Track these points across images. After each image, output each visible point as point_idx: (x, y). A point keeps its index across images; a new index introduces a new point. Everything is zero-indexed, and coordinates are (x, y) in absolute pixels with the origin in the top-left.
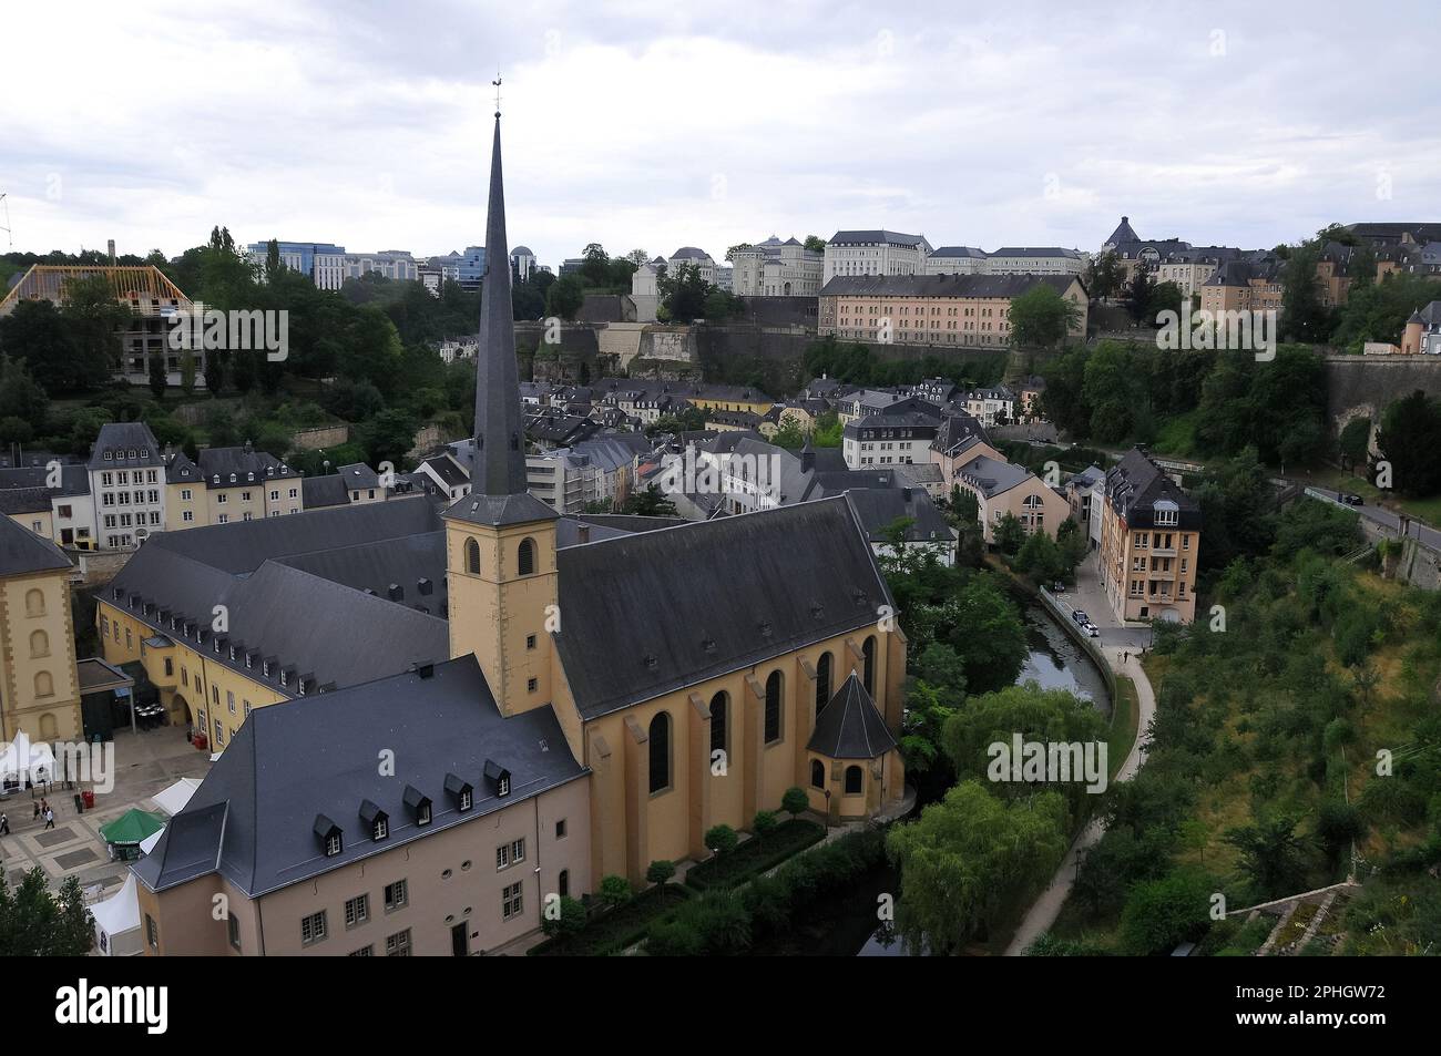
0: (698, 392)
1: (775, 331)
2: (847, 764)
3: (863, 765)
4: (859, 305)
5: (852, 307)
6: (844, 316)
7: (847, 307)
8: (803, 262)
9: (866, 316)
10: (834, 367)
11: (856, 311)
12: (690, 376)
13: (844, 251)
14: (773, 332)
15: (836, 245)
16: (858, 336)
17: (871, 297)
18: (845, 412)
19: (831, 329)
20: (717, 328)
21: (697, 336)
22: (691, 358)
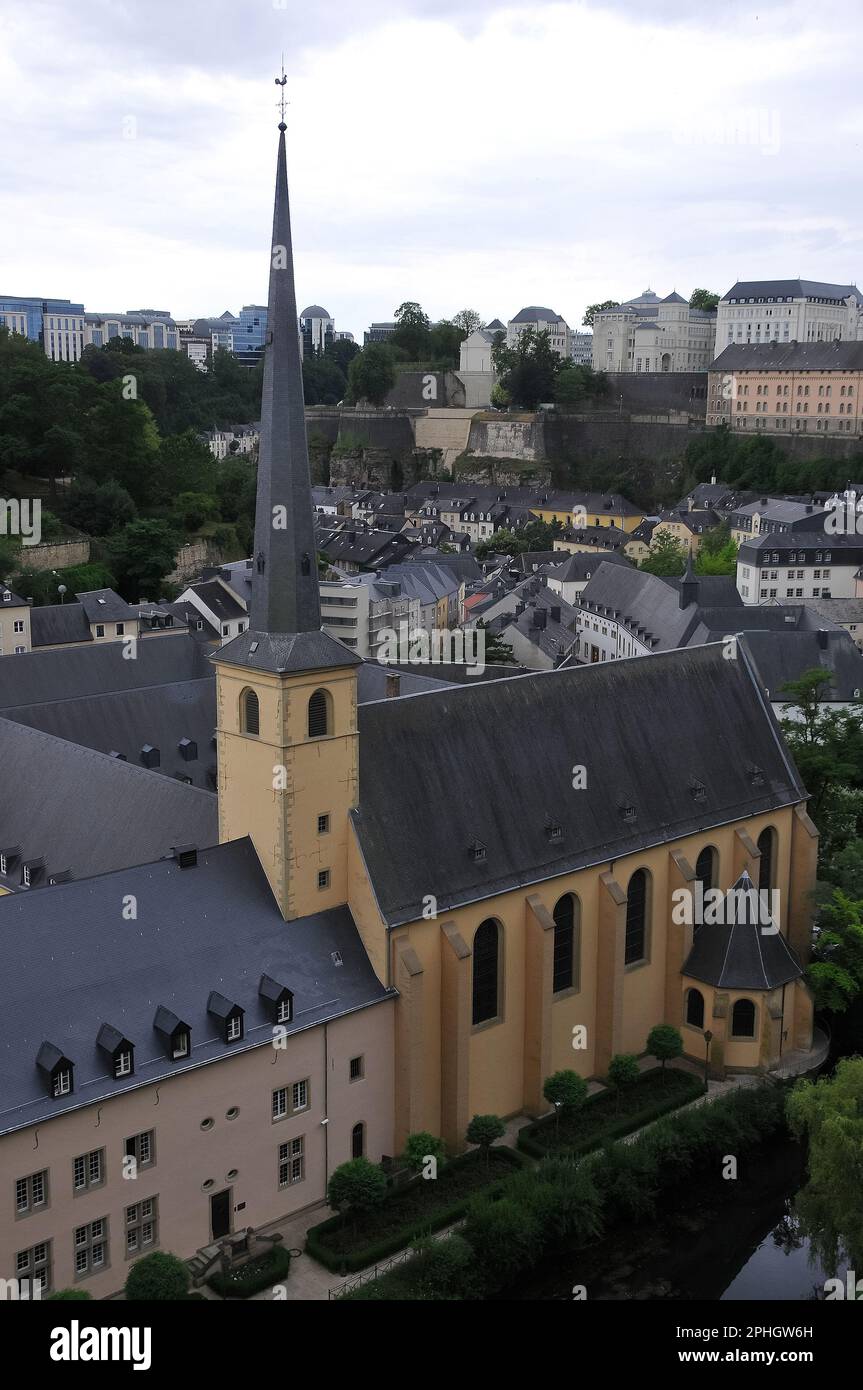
0: (544, 501)
1: (647, 419)
2: (735, 997)
3: (757, 998)
4: (763, 383)
5: (753, 386)
6: (742, 399)
7: (746, 386)
8: (688, 325)
9: (772, 398)
10: (727, 468)
11: (759, 392)
12: (534, 479)
13: (745, 309)
14: (646, 421)
15: (733, 301)
16: (760, 425)
17: (780, 372)
18: (741, 528)
19: (724, 416)
20: (571, 416)
21: (544, 427)
22: (536, 455)
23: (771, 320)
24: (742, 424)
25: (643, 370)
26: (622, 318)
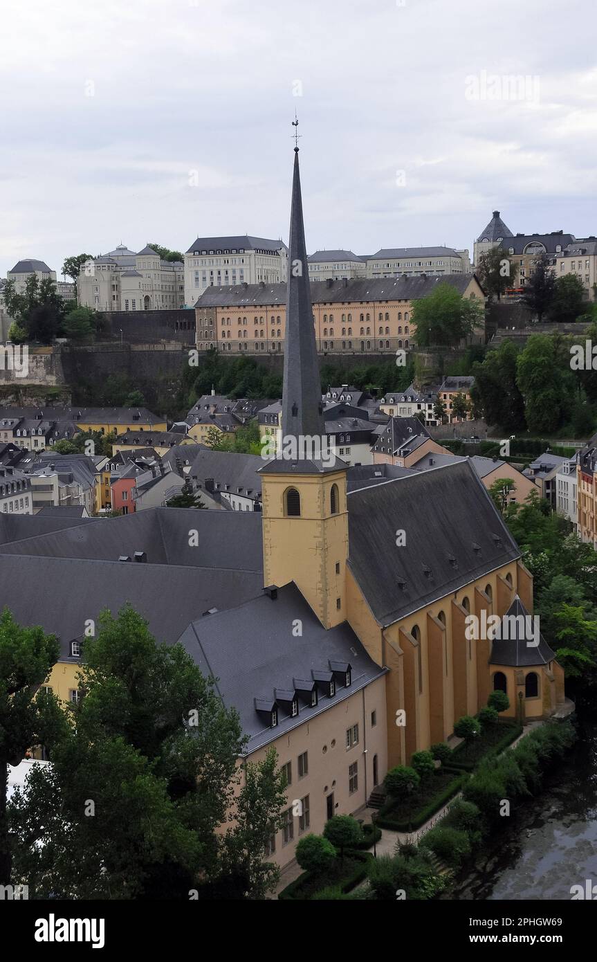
0: (79, 417)
1: (146, 347)
2: (526, 671)
4: (242, 316)
5: (234, 318)
6: (226, 329)
7: (228, 319)
8: (160, 273)
9: (251, 327)
10: (221, 383)
11: (239, 322)
12: (58, 401)
13: (207, 259)
14: (144, 349)
15: (197, 253)
16: (243, 348)
17: (255, 306)
18: (269, 423)
19: (212, 342)
20: (82, 348)
21: (61, 357)
22: (57, 381)
23: (229, 267)
24: (227, 348)
25: (130, 309)
26: (106, 268)
